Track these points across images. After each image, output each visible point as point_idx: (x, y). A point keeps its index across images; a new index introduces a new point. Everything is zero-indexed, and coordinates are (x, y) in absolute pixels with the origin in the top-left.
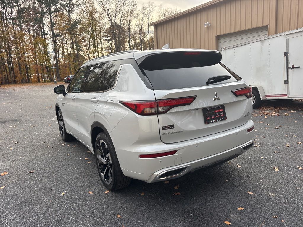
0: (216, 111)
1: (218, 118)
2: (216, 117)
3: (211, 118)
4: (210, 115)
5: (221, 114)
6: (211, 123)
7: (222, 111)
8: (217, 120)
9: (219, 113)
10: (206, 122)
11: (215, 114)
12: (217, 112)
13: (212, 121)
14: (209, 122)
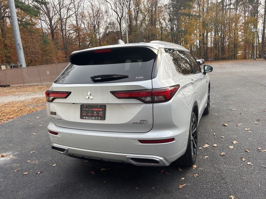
0: (95, 109)
1: (95, 116)
2: (92, 115)
3: (87, 115)
4: (87, 112)
5: (100, 113)
6: (85, 119)
7: (101, 111)
8: (93, 118)
9: (98, 112)
10: (82, 117)
11: (93, 112)
12: (95, 111)
13: (87, 118)
14: (84, 117)
